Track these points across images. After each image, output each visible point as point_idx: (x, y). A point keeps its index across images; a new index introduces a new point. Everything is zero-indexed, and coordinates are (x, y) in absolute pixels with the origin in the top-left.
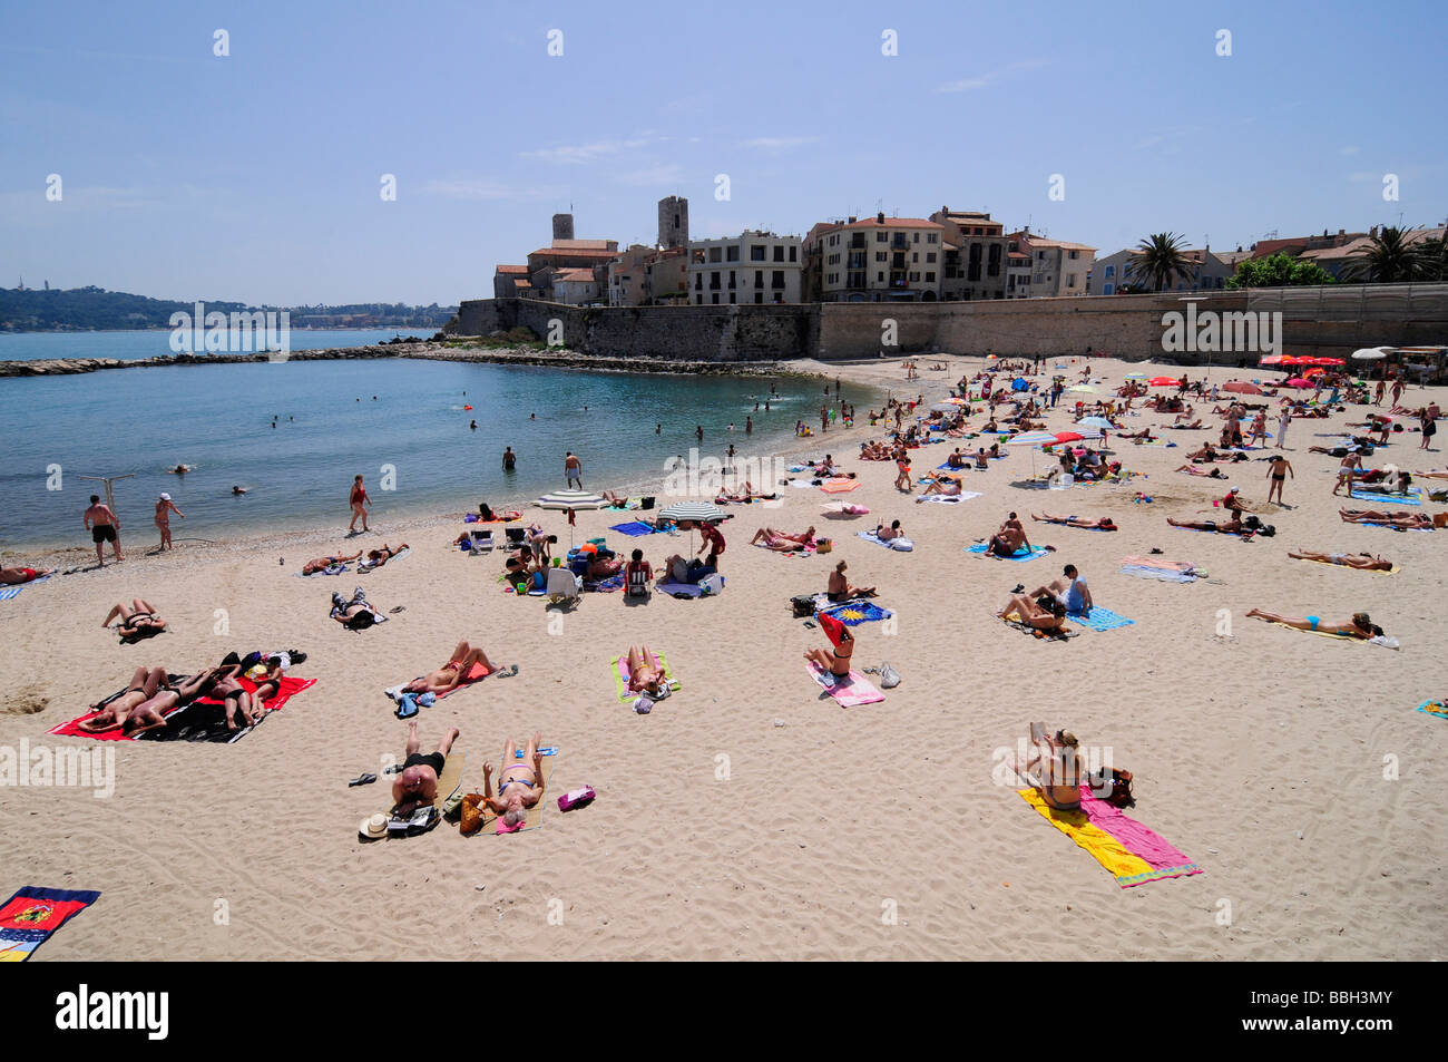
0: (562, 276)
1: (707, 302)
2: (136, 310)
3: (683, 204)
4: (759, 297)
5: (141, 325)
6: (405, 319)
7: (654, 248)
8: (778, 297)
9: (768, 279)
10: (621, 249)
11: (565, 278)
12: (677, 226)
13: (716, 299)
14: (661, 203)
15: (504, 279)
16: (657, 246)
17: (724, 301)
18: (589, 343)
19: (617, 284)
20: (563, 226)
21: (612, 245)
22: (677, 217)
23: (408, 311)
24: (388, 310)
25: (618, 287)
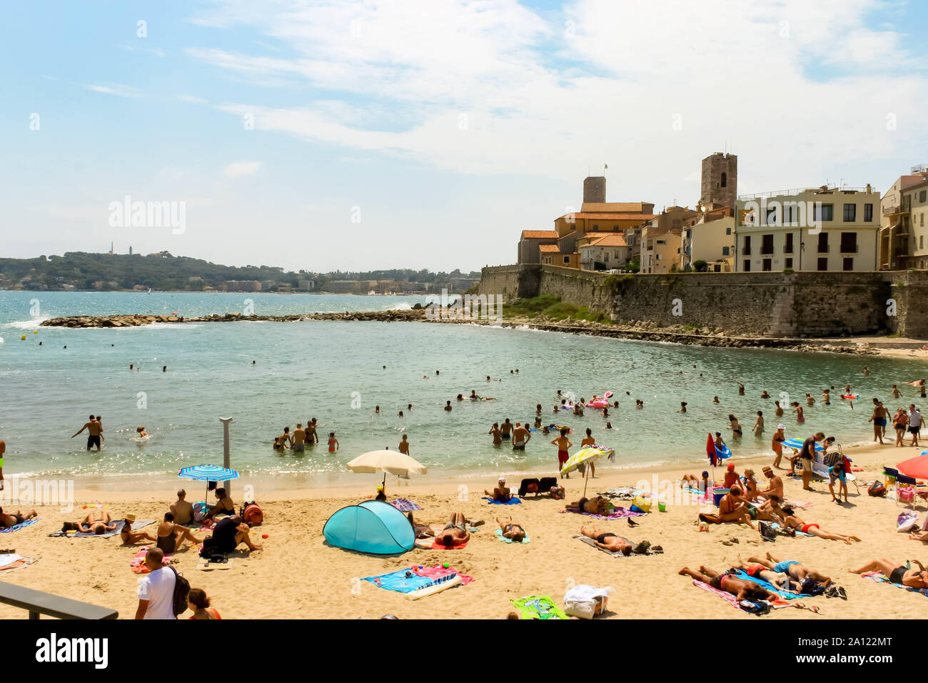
0: (589, 240)
1: (757, 268)
2: (195, 274)
3: (731, 162)
4: (822, 263)
5: (198, 287)
6: (427, 285)
7: (695, 209)
8: (848, 264)
9: (835, 242)
10: (657, 211)
11: (593, 243)
12: (724, 184)
13: (767, 264)
14: (705, 161)
15: (530, 244)
16: (699, 207)
17: (778, 267)
18: (615, 313)
19: (650, 248)
20: (594, 188)
21: (648, 208)
22: (724, 175)
23: (431, 277)
24: (412, 276)
25: (651, 252)
